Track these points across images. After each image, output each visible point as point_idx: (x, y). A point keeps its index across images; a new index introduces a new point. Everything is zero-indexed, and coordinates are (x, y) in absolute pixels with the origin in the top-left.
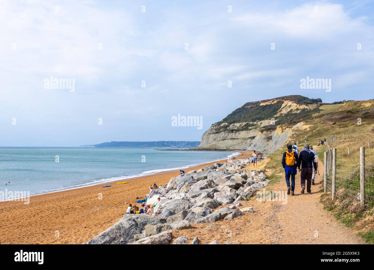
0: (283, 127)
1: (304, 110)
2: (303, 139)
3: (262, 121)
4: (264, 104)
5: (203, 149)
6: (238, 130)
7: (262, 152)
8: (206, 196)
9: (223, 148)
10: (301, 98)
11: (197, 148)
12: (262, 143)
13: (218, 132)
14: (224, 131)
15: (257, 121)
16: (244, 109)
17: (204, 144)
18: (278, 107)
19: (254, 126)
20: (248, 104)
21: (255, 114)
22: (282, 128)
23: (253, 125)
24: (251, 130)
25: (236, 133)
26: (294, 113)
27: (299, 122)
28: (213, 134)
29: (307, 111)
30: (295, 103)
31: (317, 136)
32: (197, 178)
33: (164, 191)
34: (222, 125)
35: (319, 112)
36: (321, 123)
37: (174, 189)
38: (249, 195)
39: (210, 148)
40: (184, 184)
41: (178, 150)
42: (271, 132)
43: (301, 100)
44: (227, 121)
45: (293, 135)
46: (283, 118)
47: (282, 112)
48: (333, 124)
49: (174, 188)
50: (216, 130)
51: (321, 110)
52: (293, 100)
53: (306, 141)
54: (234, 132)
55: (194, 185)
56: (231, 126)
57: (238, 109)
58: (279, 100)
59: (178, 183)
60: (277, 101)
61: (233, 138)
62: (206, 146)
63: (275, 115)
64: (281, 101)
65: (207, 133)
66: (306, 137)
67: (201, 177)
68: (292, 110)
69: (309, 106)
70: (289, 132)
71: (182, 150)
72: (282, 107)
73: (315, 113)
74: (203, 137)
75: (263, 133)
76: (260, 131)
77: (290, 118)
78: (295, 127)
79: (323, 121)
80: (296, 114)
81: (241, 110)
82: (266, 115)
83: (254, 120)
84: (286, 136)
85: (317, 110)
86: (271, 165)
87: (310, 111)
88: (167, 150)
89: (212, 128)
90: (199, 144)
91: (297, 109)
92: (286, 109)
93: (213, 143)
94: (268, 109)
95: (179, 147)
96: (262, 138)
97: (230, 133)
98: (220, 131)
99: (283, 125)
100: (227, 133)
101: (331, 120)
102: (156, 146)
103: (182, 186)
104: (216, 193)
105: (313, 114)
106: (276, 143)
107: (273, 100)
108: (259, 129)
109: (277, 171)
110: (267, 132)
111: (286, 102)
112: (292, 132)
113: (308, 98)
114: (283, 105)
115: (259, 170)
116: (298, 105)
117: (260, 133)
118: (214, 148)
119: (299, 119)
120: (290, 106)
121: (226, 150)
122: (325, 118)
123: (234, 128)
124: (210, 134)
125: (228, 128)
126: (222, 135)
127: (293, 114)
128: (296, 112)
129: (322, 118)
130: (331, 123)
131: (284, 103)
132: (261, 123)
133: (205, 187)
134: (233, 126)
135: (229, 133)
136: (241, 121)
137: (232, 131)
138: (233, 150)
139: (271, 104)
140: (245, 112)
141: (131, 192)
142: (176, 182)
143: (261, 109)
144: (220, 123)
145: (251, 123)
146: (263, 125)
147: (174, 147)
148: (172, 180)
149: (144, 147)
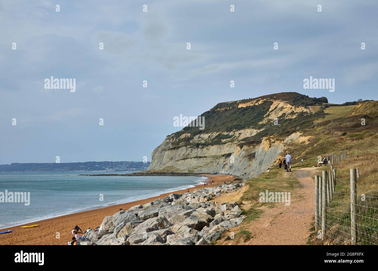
0: (271, 139)
1: (302, 114)
2: (299, 157)
3: (242, 131)
4: (244, 106)
5: (154, 173)
6: (206, 145)
7: (241, 177)
8: (155, 240)
9: (184, 172)
10: (297, 97)
11: (144, 172)
12: (242, 163)
13: (176, 147)
14: (186, 146)
15: (234, 130)
16: (215, 112)
17: (156, 166)
18: (265, 110)
19: (230, 137)
20: (220, 105)
21: (232, 121)
22: (270, 141)
23: (227, 137)
24: (225, 143)
25: (202, 148)
26: (287, 118)
27: (295, 131)
28: (169, 150)
29: (306, 116)
30: (289, 104)
31: (319, 153)
32: (143, 216)
33: (95, 236)
34: (183, 136)
35: (324, 118)
36: (326, 133)
37: (110, 233)
38: (214, 238)
39: (165, 171)
40: (124, 225)
41: (116, 175)
42: (254, 146)
43: (298, 100)
44: (189, 131)
45: (285, 151)
46: (271, 126)
47: (270, 118)
48: (341, 135)
49: (110, 231)
50: (173, 144)
51: (327, 114)
52: (285, 100)
53: (302, 160)
54: (200, 146)
55: (139, 226)
56: (196, 138)
57: (206, 112)
58: (265, 100)
59: (115, 224)
60: (263, 100)
61: (199, 156)
62: (158, 168)
63: (260, 122)
64: (268, 100)
65: (160, 149)
66: (303, 153)
67: (149, 214)
68: (284, 114)
69: (309, 109)
70: (280, 147)
71: (122, 175)
72: (270, 110)
73: (317, 119)
74: (154, 155)
75: (243, 149)
76: (238, 145)
77: (282, 125)
78: (288, 139)
79: (328, 130)
80: (290, 120)
81: (210, 114)
82: (247, 121)
83: (229, 130)
84: (275, 153)
85: (321, 114)
86: (250, 195)
87: (311, 115)
88: (100, 175)
89: (168, 141)
90: (148, 166)
91: (292, 113)
92: (276, 113)
93: (170, 164)
94: (250, 113)
95: (117, 171)
96: (241, 156)
97: (195, 148)
98: (180, 145)
99: (271, 137)
100: (190, 149)
101: (339, 129)
102: (82, 169)
103: (121, 228)
104: (169, 235)
105: (314, 120)
106: (260, 164)
107: (258, 99)
108: (236, 142)
109: (258, 203)
110: (249, 146)
111: (275, 103)
112: (283, 147)
113: (308, 96)
114: (272, 107)
115: (233, 203)
116: (294, 107)
117: (239, 148)
118: (171, 171)
119: (295, 127)
120: (282, 108)
121: (188, 174)
122: (331, 126)
123: (200, 141)
124: (165, 150)
125: (191, 142)
126: (183, 151)
127: (287, 120)
128: (290, 117)
129: (327, 126)
130: (340, 133)
131: (274, 104)
132: (239, 134)
133: (154, 228)
134: (199, 137)
135: (193, 149)
136: (210, 130)
137: (198, 145)
138: (199, 174)
139: (255, 105)
140: (216, 117)
141: (44, 240)
142: (112, 223)
143: (241, 112)
144: (178, 134)
145: (225, 133)
146: (242, 137)
147: (110, 171)
148: (106, 219)
149: (64, 171)
